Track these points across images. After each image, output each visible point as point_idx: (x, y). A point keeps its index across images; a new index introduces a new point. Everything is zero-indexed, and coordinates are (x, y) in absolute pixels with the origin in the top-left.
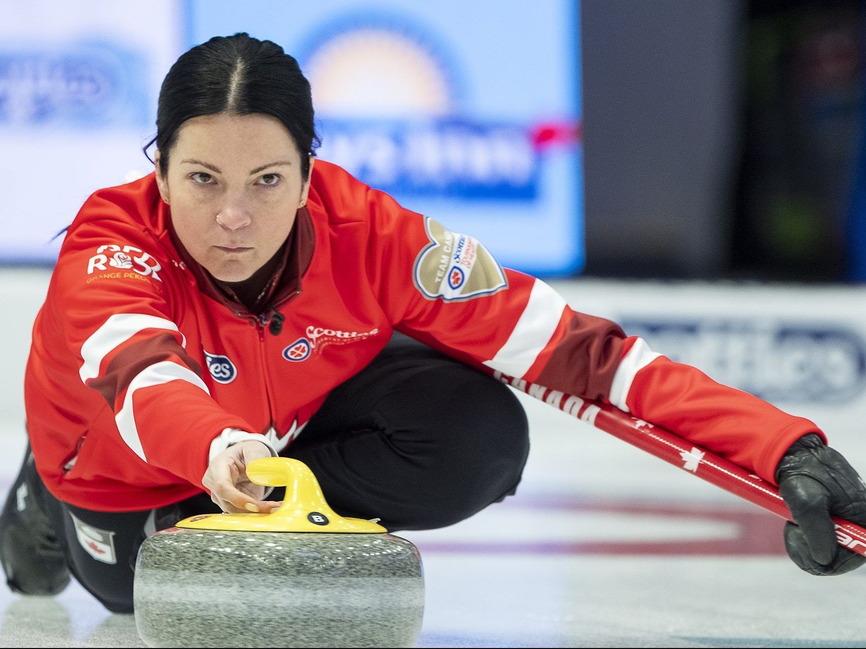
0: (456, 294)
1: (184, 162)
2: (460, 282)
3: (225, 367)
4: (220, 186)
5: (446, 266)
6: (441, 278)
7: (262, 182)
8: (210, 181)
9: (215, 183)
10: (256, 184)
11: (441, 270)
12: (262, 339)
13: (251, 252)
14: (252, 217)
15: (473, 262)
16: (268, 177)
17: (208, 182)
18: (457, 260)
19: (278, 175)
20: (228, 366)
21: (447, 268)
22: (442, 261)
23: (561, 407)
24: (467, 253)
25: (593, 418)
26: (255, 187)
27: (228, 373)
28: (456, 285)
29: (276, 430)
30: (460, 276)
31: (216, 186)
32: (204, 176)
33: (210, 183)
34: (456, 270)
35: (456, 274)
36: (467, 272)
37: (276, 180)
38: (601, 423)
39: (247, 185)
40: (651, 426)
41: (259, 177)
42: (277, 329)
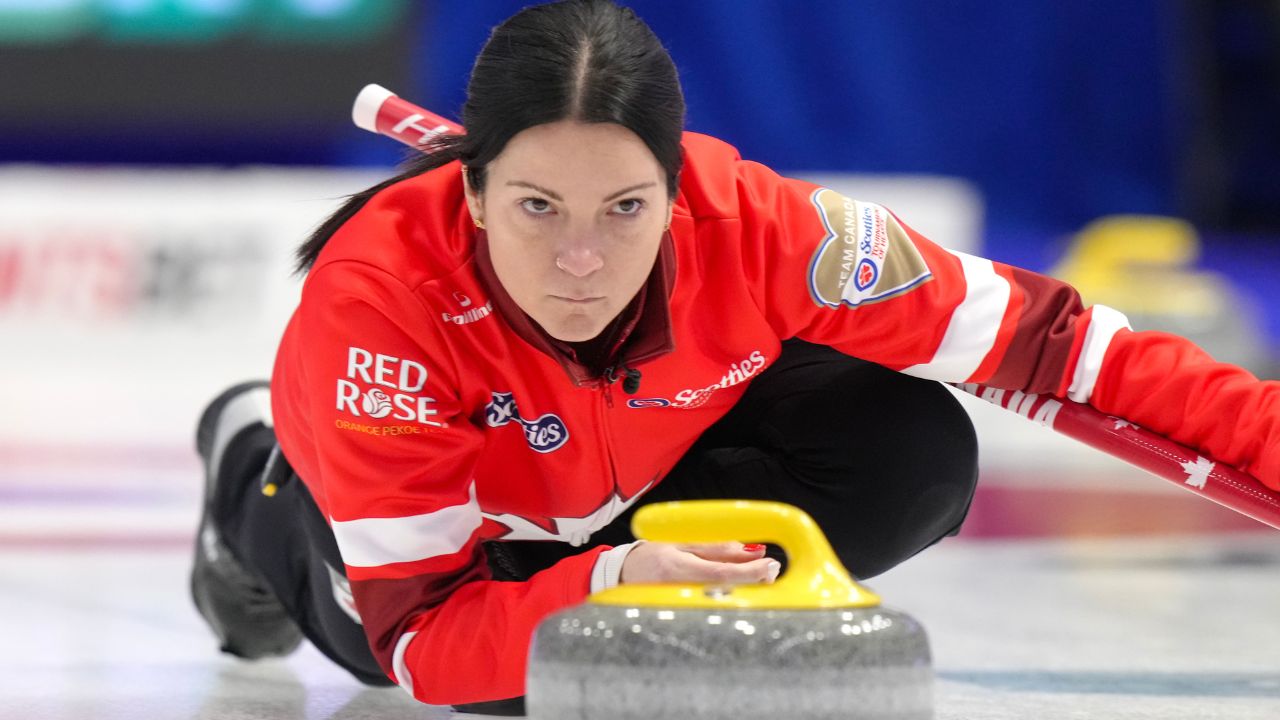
0: (868, 294)
1: (510, 184)
2: (871, 279)
3: (553, 428)
4: (561, 216)
5: (850, 264)
6: (845, 281)
7: (618, 209)
8: (548, 209)
9: (555, 212)
10: (610, 213)
11: (846, 271)
12: (610, 404)
13: (602, 302)
14: (604, 257)
15: (885, 249)
16: (627, 203)
17: (543, 211)
18: (867, 249)
19: (639, 201)
20: (557, 427)
21: (852, 267)
22: (845, 258)
23: (1005, 404)
24: (877, 238)
25: (1052, 417)
26: (609, 218)
27: (557, 435)
28: (866, 284)
29: (620, 496)
30: (871, 270)
31: (556, 217)
32: (539, 203)
33: (547, 213)
34: (867, 264)
35: (866, 269)
36: (880, 264)
37: (636, 205)
38: (1062, 423)
39: (598, 215)
40: (1136, 428)
41: (613, 205)
42: (632, 388)
